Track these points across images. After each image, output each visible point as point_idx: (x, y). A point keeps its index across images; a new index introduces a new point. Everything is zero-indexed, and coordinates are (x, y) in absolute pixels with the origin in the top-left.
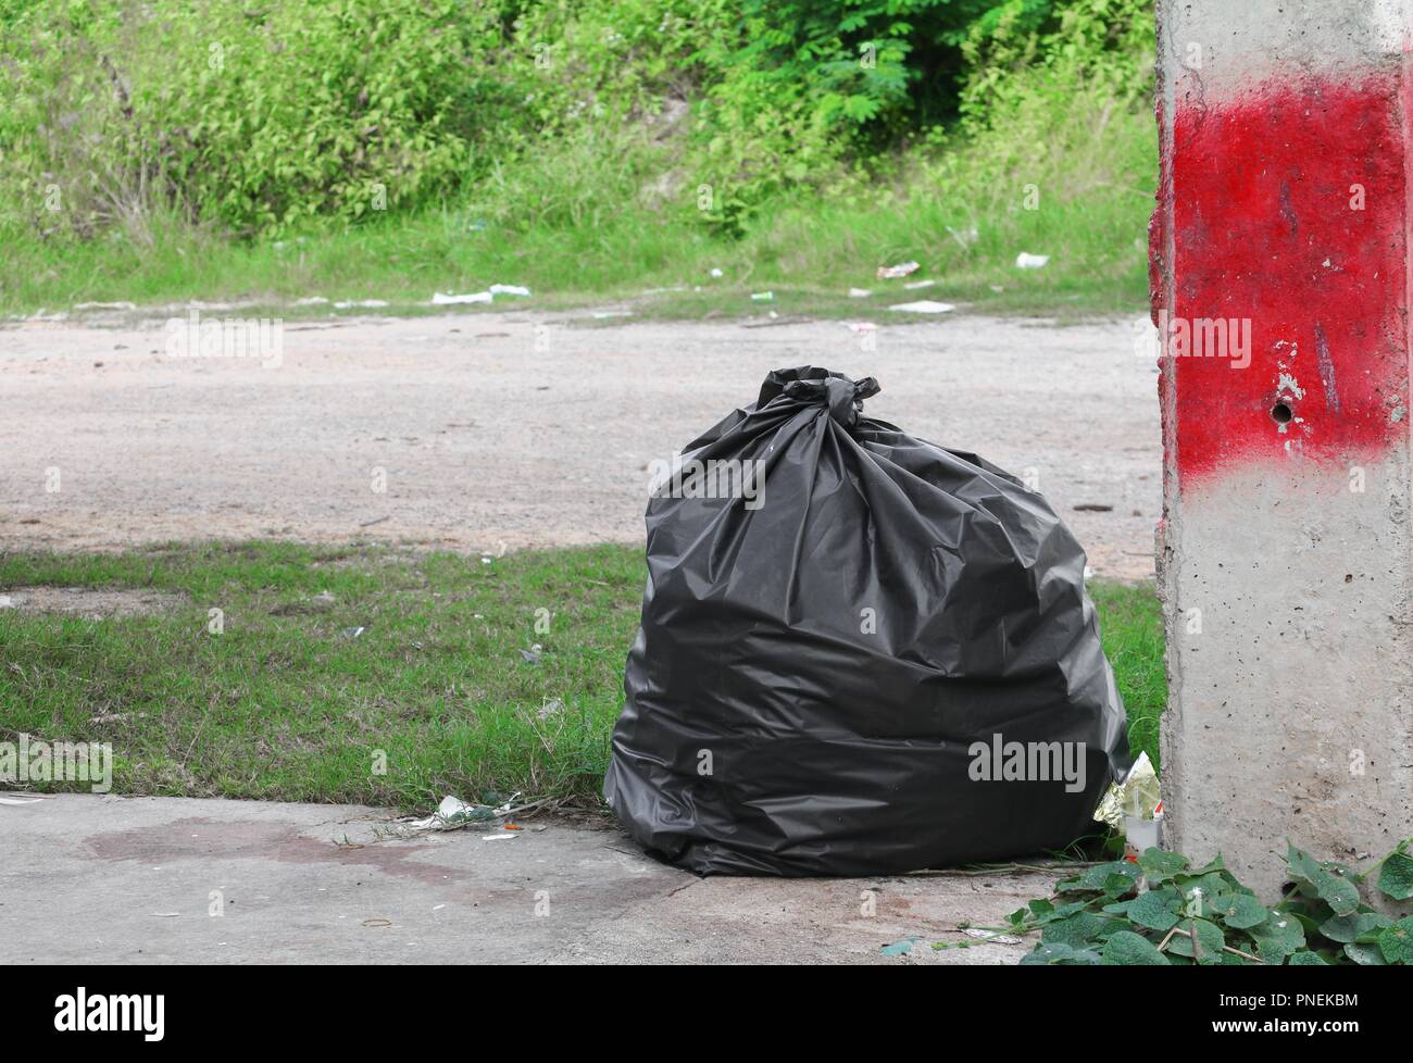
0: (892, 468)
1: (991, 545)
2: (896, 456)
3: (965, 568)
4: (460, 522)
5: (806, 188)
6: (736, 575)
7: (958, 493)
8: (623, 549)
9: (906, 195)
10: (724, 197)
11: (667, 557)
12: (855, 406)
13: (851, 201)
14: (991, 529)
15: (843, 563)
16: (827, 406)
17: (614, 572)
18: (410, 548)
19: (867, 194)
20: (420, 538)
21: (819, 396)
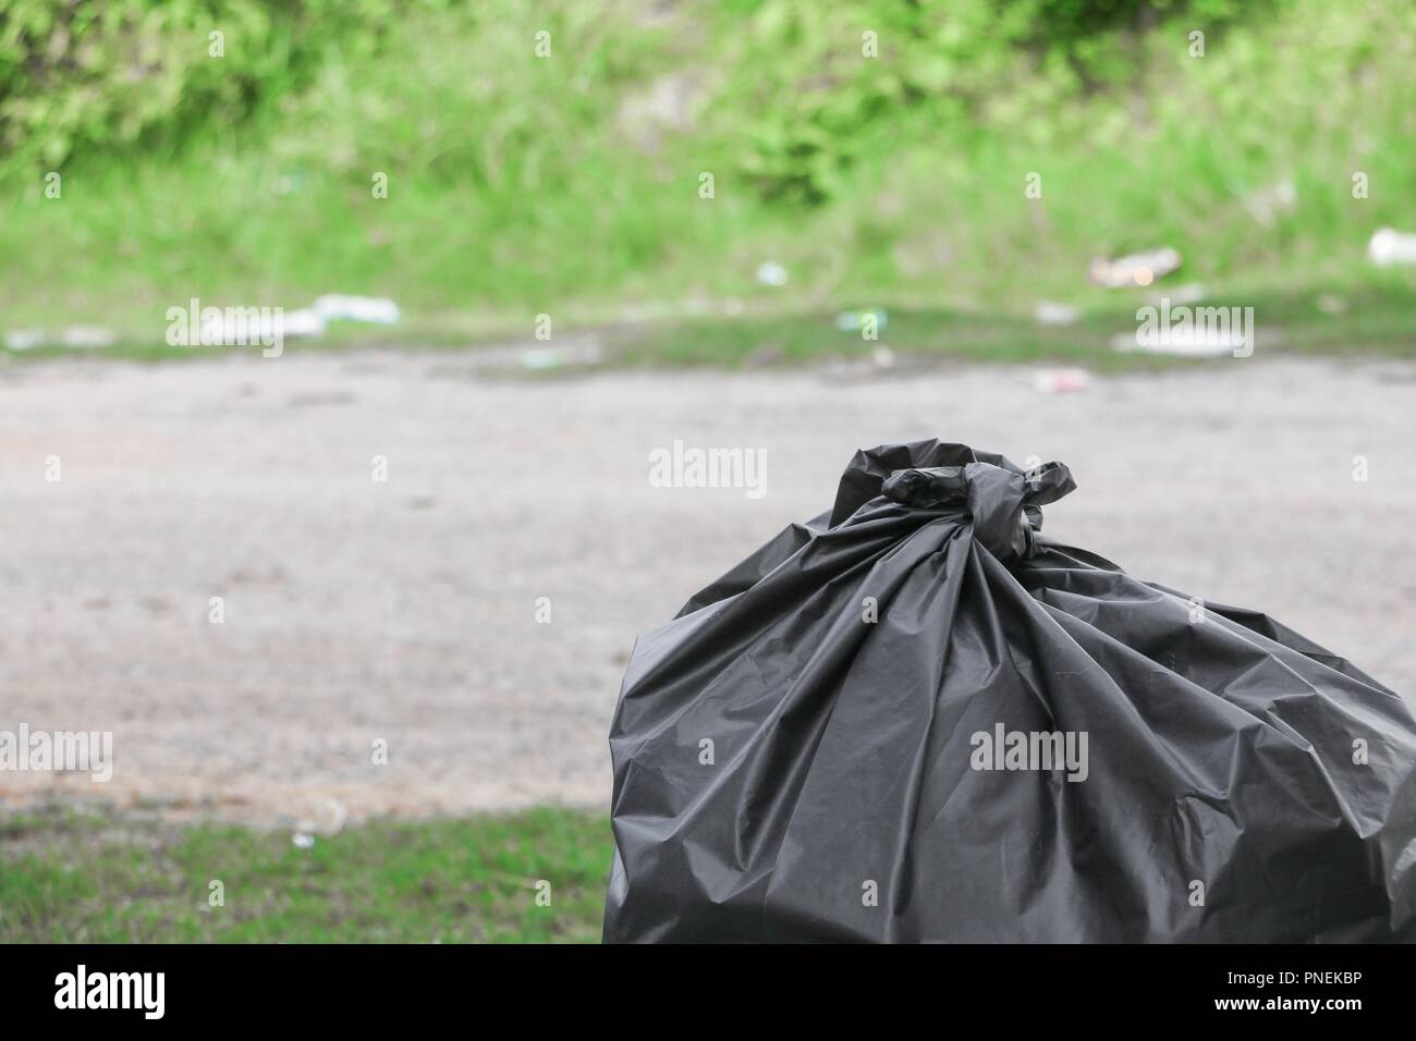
0: (1099, 642)
1: (1295, 793)
2: (1105, 618)
3: (1243, 837)
4: (255, 766)
5: (950, 108)
6: (788, 853)
7: (1228, 691)
8: (575, 818)
9: (1147, 120)
10: (788, 125)
11: (654, 819)
12: (1024, 519)
13: (1041, 130)
14: (1294, 760)
15: (1002, 827)
16: (969, 518)
17: (558, 862)
18: (149, 816)
19: (1072, 116)
20: (172, 796)
21: (954, 501)
